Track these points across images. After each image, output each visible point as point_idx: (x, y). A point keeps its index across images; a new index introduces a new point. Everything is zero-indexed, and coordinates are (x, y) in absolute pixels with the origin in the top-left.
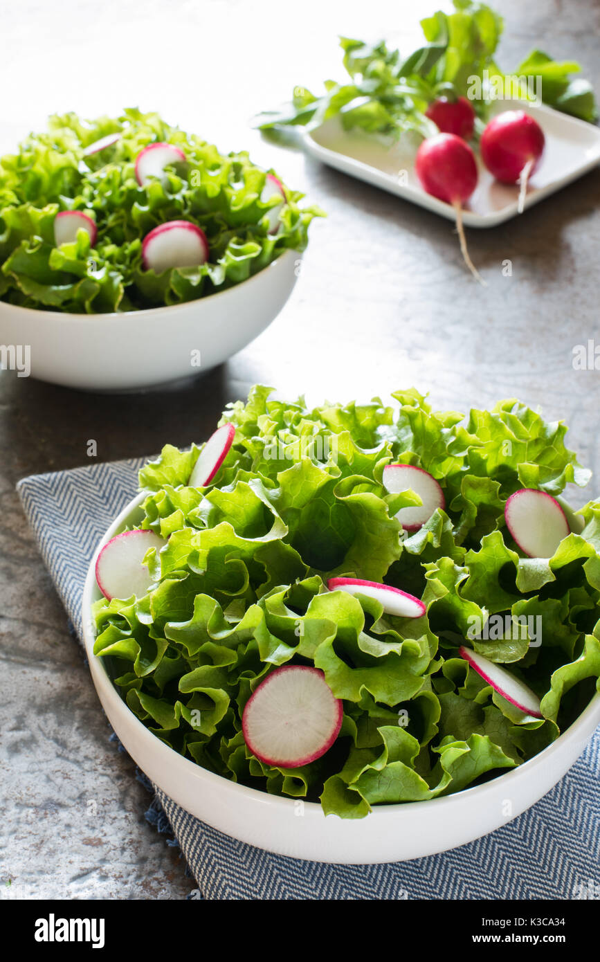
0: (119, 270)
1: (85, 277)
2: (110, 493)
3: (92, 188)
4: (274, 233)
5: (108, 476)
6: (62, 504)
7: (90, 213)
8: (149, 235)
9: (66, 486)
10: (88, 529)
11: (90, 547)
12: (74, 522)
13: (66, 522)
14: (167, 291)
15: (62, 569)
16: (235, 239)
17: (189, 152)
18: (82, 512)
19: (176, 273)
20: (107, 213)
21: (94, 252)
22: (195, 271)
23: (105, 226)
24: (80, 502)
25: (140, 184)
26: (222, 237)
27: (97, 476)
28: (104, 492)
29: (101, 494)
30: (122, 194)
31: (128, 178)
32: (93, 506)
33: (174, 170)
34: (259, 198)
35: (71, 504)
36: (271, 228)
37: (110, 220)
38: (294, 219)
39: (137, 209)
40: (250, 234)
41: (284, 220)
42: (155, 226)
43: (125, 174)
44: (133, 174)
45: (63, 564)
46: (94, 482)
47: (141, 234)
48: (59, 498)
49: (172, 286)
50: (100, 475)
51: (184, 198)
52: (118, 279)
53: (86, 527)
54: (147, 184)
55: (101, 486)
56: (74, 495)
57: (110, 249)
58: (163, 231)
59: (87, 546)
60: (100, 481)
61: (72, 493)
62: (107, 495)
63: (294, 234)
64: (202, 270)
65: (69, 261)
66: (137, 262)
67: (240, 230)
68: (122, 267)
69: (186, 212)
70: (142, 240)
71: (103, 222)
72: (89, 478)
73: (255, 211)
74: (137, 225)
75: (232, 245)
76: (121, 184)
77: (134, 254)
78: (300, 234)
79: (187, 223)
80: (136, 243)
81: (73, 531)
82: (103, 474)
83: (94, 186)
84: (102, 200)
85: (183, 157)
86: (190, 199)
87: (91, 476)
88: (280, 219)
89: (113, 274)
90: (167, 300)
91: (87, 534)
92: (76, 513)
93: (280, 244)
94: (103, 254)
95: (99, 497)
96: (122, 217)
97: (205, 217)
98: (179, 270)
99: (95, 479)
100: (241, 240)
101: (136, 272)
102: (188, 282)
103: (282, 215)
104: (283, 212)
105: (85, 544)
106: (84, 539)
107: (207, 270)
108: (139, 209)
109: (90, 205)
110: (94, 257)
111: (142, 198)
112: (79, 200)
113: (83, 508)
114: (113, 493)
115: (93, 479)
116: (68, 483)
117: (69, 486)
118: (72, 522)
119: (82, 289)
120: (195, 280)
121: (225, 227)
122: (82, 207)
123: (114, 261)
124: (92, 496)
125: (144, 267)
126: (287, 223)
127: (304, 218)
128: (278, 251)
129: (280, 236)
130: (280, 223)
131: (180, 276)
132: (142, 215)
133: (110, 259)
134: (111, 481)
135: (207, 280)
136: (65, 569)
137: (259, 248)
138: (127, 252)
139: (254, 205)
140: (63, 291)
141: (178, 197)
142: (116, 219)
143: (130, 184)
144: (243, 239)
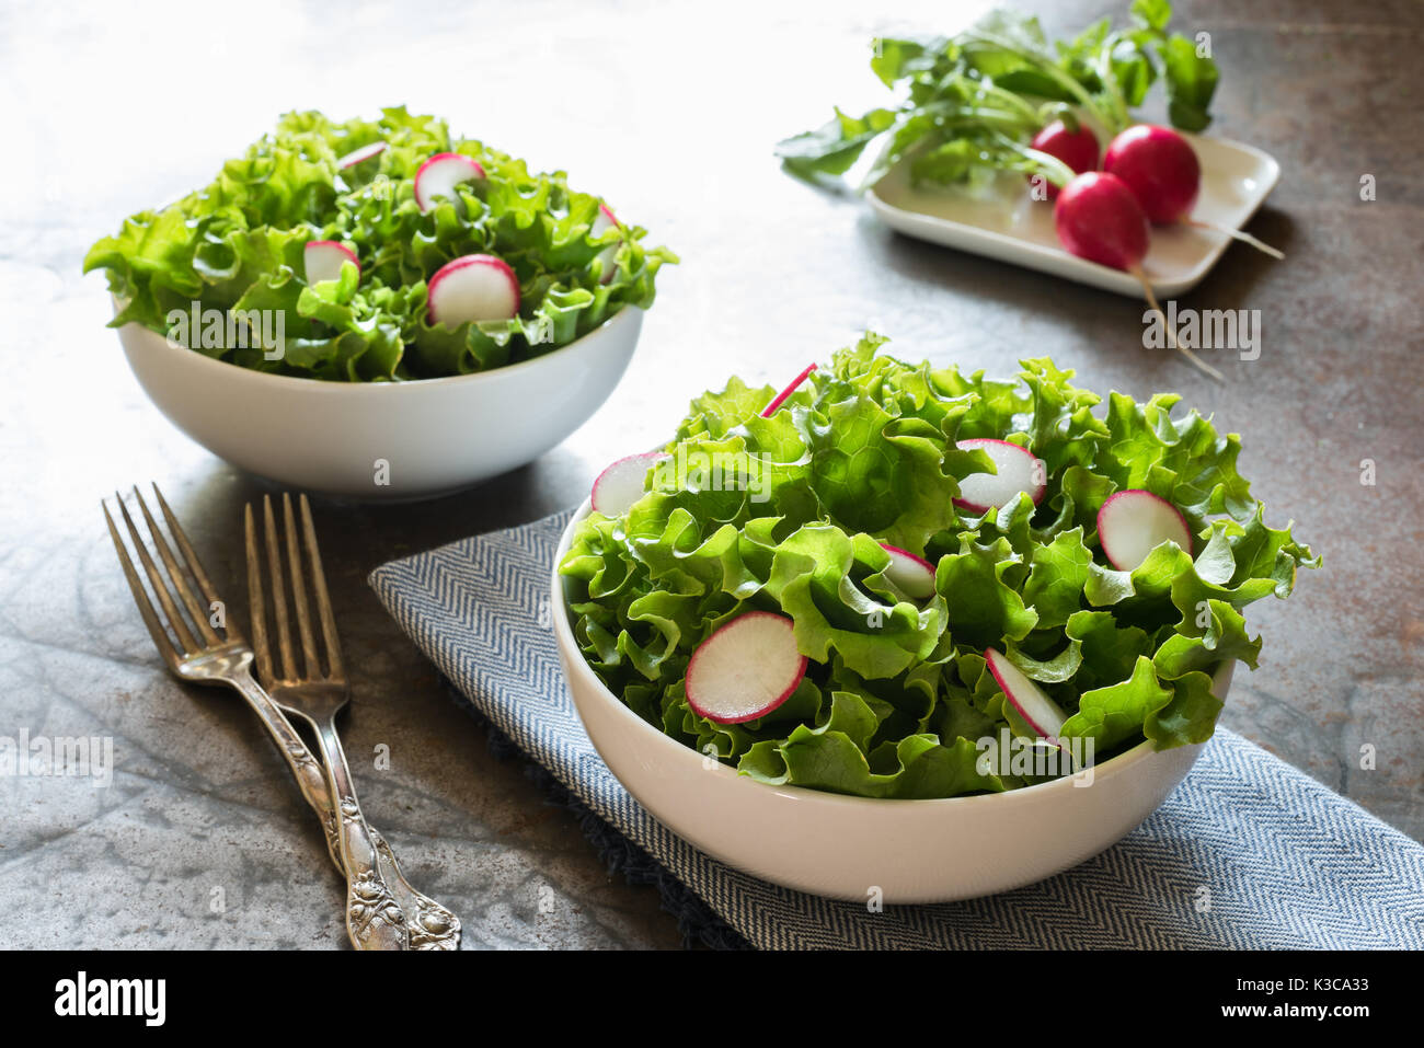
0: (395, 323)
1: (347, 329)
2: (495, 570)
3: (349, 214)
4: (607, 281)
5: (486, 552)
6: (437, 593)
7: (349, 245)
8: (438, 273)
9: (435, 571)
10: (483, 617)
11: (494, 637)
12: (461, 613)
13: (451, 614)
14: (462, 353)
15: (469, 669)
16: (556, 284)
17: (490, 167)
18: (466, 599)
19: (475, 327)
20: (373, 248)
21: (359, 297)
22: (500, 328)
23: (370, 264)
24: (460, 587)
25: (422, 209)
26: (540, 282)
27: (472, 552)
28: (488, 571)
29: (484, 573)
30: (396, 219)
31: (404, 199)
32: (479, 589)
33: (471, 189)
34: (589, 232)
35: (449, 591)
36: (603, 273)
37: (378, 256)
38: (635, 263)
39: (419, 239)
40: (575, 281)
41: (621, 263)
42: (444, 262)
43: (399, 193)
44: (412, 194)
45: (469, 663)
46: (471, 560)
47: (424, 274)
48: (430, 586)
49: (469, 347)
50: (475, 551)
51: (485, 226)
52: (394, 334)
53: (480, 615)
54: (430, 207)
55: (481, 563)
56: (449, 580)
57: (383, 293)
58: (458, 267)
59: (490, 637)
60: (478, 558)
61: (445, 578)
62: (492, 573)
63: (635, 283)
64: (512, 325)
65: (325, 306)
66: (421, 312)
67: (564, 275)
68: (399, 318)
69: (490, 245)
70: (427, 281)
71: (368, 258)
72: (463, 556)
73: (582, 251)
74: (418, 263)
75: (553, 292)
76: (395, 206)
77: (416, 302)
78: (644, 283)
79: (491, 258)
80: (421, 285)
81: (464, 622)
82: (479, 549)
83: (353, 210)
84: (365, 229)
85: (482, 173)
86: (494, 229)
87: (463, 553)
88: (616, 262)
89: (384, 327)
90: (461, 366)
91: (483, 623)
92: (459, 602)
93: (615, 298)
94: (373, 299)
95: (482, 577)
96: (396, 252)
97: (514, 255)
98: (479, 324)
99: (471, 557)
100: (564, 288)
101: (419, 326)
102: (492, 340)
103: (621, 258)
104: (620, 252)
105: (486, 635)
106: (483, 630)
107: (517, 324)
108: (422, 240)
109: (347, 235)
110: (360, 304)
111: (427, 225)
112: (330, 229)
113: (467, 594)
114: (499, 569)
115: (467, 556)
116: (436, 565)
117: (439, 571)
118: (457, 612)
119: (342, 344)
120: (502, 339)
121: (541, 270)
122: (337, 238)
123: (388, 310)
124: (473, 577)
125: (430, 321)
126: (625, 266)
127: (650, 261)
128: (613, 306)
129: (615, 286)
130: (616, 267)
131: (481, 333)
132: (427, 248)
133: (383, 305)
134: (493, 557)
135: (518, 340)
136: (473, 668)
137: (592, 297)
138: (407, 297)
139: (581, 241)
140: (319, 347)
141: (478, 225)
142: (386, 255)
143: (407, 207)
144: (567, 285)
